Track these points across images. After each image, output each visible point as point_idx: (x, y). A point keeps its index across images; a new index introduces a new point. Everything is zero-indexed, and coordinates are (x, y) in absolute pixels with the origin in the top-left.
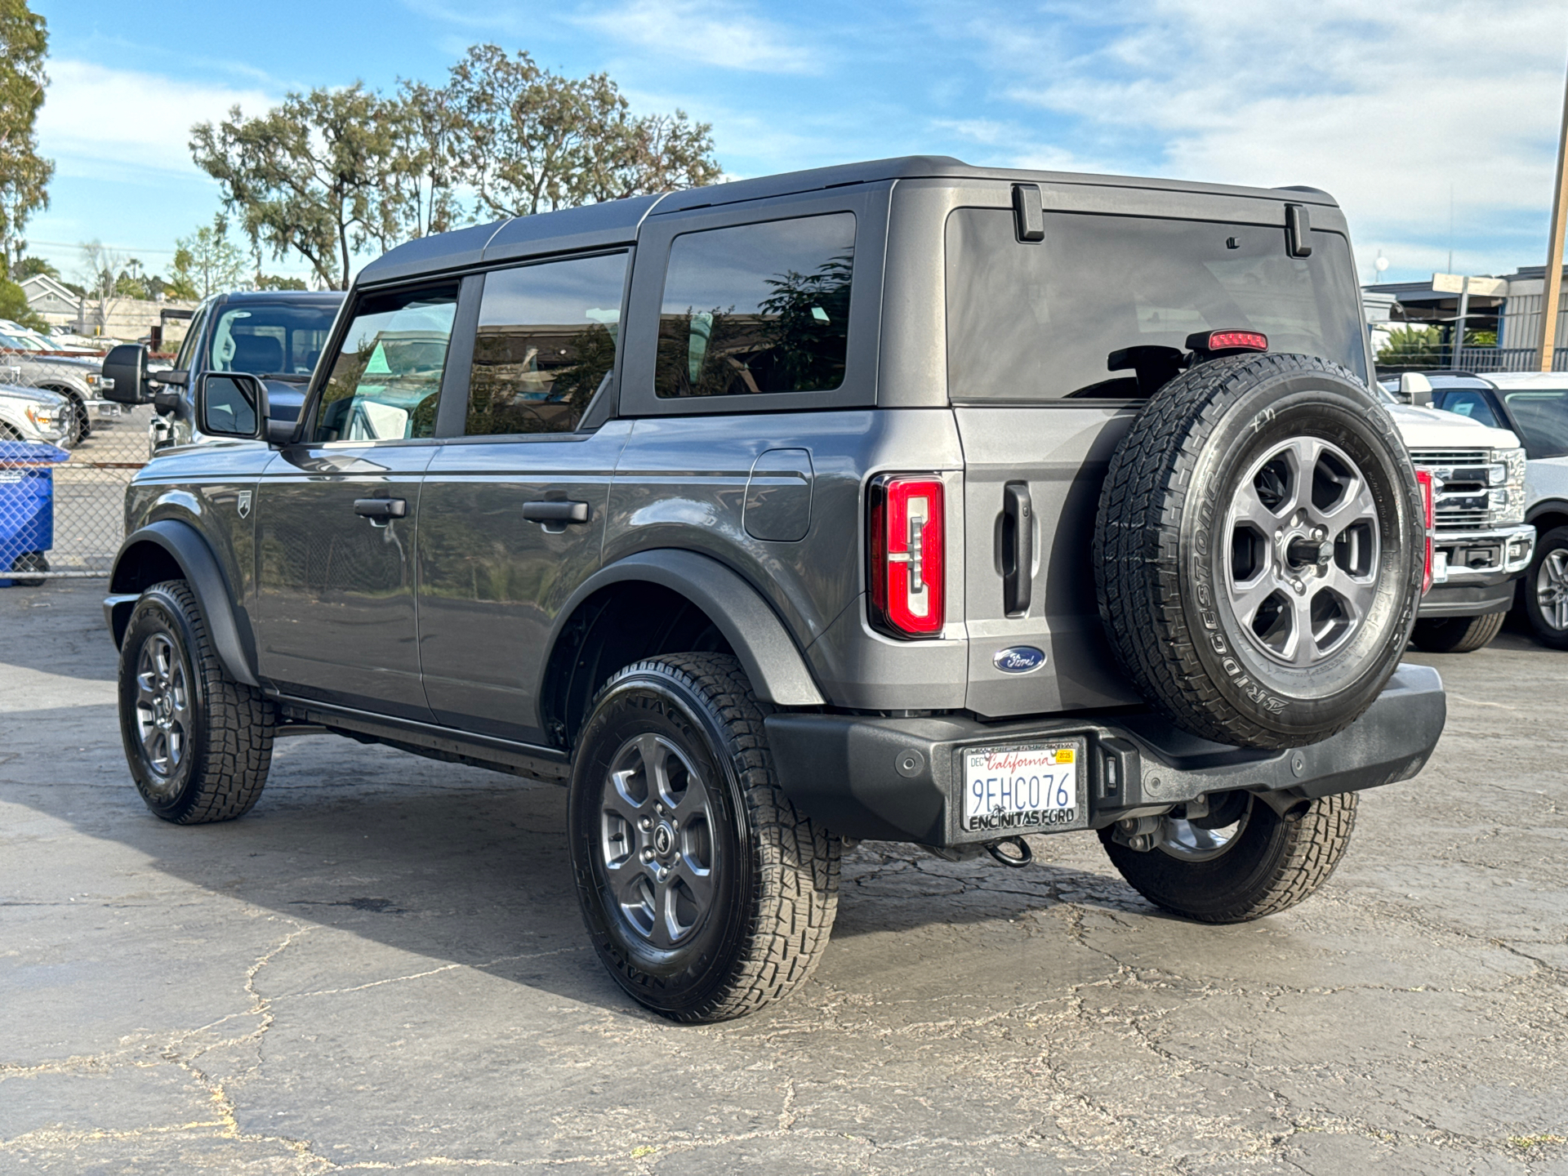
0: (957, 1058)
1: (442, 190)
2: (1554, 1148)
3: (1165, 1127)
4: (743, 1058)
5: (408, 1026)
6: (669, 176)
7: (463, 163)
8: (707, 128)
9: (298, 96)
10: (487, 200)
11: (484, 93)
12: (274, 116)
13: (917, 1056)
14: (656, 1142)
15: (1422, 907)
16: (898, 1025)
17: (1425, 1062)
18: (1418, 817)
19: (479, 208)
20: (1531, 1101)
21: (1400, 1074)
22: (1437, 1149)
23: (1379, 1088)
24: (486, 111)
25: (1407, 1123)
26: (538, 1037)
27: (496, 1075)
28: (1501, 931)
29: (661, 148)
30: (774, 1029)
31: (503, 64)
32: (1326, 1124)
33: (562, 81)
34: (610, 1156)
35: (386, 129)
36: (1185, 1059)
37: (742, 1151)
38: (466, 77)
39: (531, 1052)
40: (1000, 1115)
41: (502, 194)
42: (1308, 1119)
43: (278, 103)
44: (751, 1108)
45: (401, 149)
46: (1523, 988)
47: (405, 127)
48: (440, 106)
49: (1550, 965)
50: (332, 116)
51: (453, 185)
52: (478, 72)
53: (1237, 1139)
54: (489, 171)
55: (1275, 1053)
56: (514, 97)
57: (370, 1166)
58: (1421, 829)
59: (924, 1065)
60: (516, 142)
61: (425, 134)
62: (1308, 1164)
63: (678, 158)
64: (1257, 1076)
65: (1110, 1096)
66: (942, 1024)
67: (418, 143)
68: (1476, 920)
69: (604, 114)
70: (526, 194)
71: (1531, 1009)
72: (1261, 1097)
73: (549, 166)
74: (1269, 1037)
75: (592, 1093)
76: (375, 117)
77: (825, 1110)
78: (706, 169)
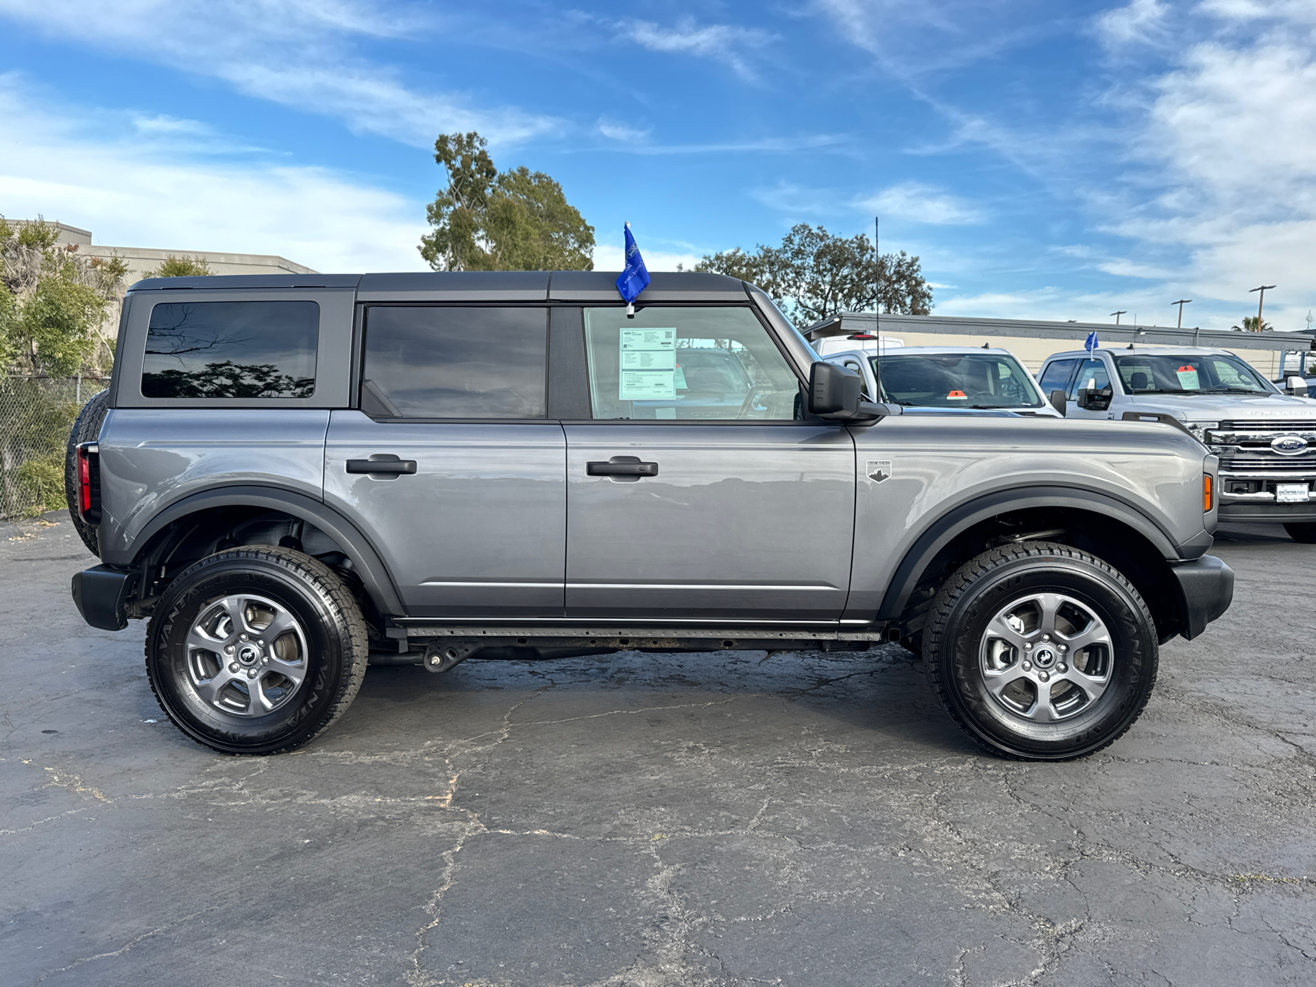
0: (880, 791)
1: (778, 300)
2: (1261, 885)
3: (994, 849)
4: (749, 780)
5: (573, 746)
6: (896, 286)
7: (789, 286)
8: (917, 259)
9: (709, 257)
10: (801, 304)
11: (800, 249)
12: (697, 268)
13: (855, 788)
14: (670, 832)
15: (1231, 707)
16: (854, 766)
17: (1191, 815)
18: (1252, 647)
19: (796, 308)
20: (1257, 848)
21: (1171, 823)
22: (1175, 878)
23: (1151, 831)
24: (801, 259)
25: (1160, 858)
26: (638, 758)
27: (603, 780)
28: (1279, 726)
29: (892, 271)
30: (778, 763)
31: (810, 234)
32: (1104, 855)
33: (841, 240)
34: (638, 839)
35: (751, 271)
36: (1028, 802)
37: (717, 842)
38: (791, 242)
39: (630, 767)
40: (889, 832)
41: (808, 301)
42: (1093, 850)
43: (699, 261)
44: (736, 815)
45: (758, 280)
46: (1280, 766)
47: (760, 269)
48: (778, 257)
49: (1306, 750)
50: (725, 266)
51: (784, 297)
52: (797, 240)
53: (1039, 861)
54: (802, 290)
55: (1089, 803)
56: (815, 251)
57: (505, 832)
58: (1248, 654)
59: (857, 795)
60: (816, 272)
61: (770, 272)
62: (1080, 883)
63: (901, 276)
64: (1071, 817)
65: (967, 825)
66: (881, 768)
67: (767, 276)
68: (1265, 717)
69: (863, 255)
70: (820, 300)
71: (1280, 782)
72: (1067, 833)
73: (833, 284)
74: (1090, 791)
75: (651, 796)
76: (745, 266)
77: (781, 819)
78: (916, 281)
